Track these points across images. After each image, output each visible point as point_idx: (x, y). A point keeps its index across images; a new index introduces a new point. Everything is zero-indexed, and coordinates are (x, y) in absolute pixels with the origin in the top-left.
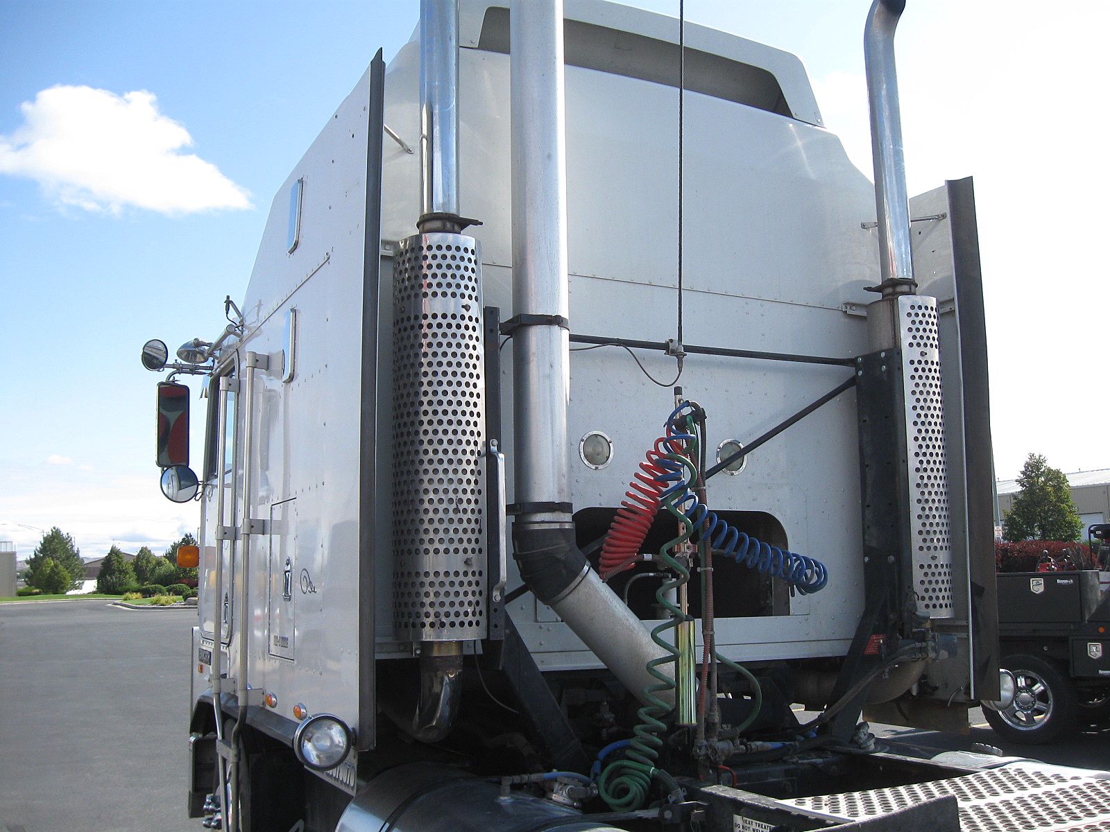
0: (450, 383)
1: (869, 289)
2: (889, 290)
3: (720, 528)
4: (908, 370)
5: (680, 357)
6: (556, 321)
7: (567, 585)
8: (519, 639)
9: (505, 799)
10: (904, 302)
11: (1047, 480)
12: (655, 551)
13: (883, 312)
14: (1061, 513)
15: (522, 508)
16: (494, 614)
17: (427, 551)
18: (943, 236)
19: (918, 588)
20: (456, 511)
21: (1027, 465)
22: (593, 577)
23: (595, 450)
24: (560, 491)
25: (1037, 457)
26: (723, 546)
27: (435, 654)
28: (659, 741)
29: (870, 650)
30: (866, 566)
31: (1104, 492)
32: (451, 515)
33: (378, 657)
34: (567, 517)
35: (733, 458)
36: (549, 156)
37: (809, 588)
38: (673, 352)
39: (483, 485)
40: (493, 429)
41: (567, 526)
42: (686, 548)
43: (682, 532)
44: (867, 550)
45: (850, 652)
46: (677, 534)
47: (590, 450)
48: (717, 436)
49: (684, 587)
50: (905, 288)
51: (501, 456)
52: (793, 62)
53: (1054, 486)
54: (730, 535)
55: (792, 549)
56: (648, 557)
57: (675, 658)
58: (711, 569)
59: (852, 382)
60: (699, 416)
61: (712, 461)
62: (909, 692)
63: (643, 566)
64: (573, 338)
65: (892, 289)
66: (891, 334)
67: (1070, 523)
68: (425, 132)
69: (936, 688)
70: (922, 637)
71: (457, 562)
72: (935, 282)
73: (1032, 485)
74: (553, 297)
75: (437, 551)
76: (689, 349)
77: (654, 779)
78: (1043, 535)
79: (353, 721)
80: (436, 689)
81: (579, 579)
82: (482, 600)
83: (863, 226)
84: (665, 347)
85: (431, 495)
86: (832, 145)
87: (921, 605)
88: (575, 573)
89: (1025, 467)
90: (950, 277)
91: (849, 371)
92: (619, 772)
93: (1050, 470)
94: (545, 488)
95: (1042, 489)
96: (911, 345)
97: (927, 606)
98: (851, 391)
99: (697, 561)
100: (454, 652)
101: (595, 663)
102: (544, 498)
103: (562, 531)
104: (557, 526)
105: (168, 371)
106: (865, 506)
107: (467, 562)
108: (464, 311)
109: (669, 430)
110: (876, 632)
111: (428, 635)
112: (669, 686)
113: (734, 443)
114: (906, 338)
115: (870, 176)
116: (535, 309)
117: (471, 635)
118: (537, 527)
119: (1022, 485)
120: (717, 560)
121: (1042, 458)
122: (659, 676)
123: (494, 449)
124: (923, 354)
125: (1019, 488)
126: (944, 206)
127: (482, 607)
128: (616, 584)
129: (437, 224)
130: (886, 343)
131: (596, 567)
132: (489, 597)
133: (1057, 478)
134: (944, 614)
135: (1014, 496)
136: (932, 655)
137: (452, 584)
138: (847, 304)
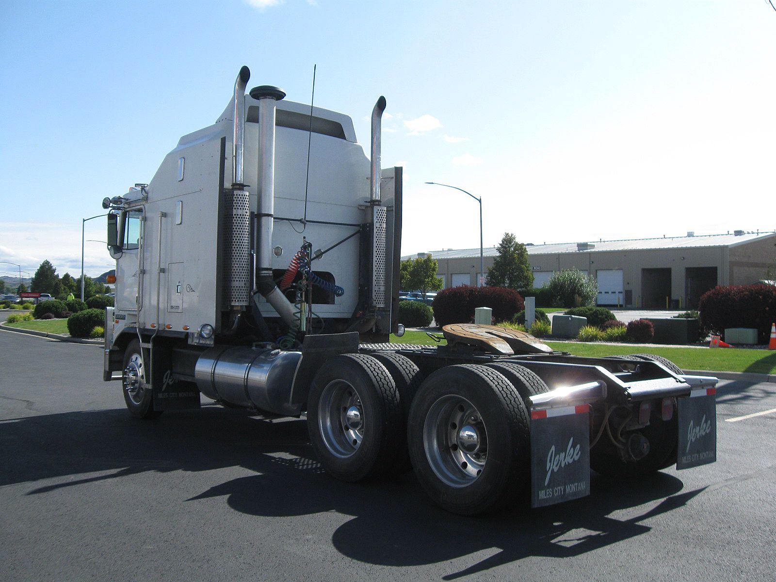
0: (239, 234)
1: (366, 202)
2: (372, 203)
3: (314, 277)
4: (375, 230)
5: (305, 224)
6: (270, 215)
7: (270, 292)
8: (257, 306)
9: (254, 348)
10: (376, 208)
11: (515, 250)
12: (297, 283)
13: (369, 210)
14: (521, 270)
15: (259, 269)
16: (250, 298)
17: (234, 281)
18: (392, 185)
19: (374, 297)
20: (242, 270)
21: (504, 241)
22: (278, 289)
23: (277, 252)
24: (269, 265)
25: (510, 236)
26: (315, 282)
27: (234, 309)
28: (296, 334)
29: (358, 316)
30: (359, 290)
31: (557, 259)
32: (241, 271)
33: (223, 310)
34: (271, 272)
35: (319, 255)
36: (270, 166)
37: (339, 295)
38: (303, 222)
39: (249, 263)
40: (252, 247)
41: (271, 275)
42: (305, 282)
43: (304, 278)
44: (360, 285)
45: (352, 317)
46: (302, 278)
47: (276, 251)
48: (315, 249)
49: (304, 293)
50: (377, 203)
51: (255, 254)
52: (348, 120)
53: (518, 254)
54: (317, 279)
55: (337, 284)
56: (294, 284)
57: (301, 312)
58: (311, 288)
59: (359, 232)
60: (310, 245)
61: (313, 256)
62: (372, 329)
63: (292, 287)
64: (274, 218)
65: (374, 203)
66: (371, 219)
67: (526, 277)
68: (234, 154)
69: (380, 330)
70: (374, 312)
71: (242, 284)
72: (389, 199)
73: (506, 252)
74: (269, 208)
75: (237, 281)
76: (307, 221)
77: (294, 342)
78: (510, 283)
79: (214, 325)
80: (234, 319)
81: (274, 290)
82: (248, 294)
83: (367, 178)
84: (300, 221)
85: (236, 265)
86: (360, 149)
87: (375, 302)
88: (273, 288)
89: (502, 241)
90: (393, 198)
91: (357, 228)
92: (285, 341)
93: (517, 244)
94: (265, 264)
95: (512, 255)
96: (377, 222)
97: (376, 303)
98: (358, 235)
99: (308, 286)
100: (239, 308)
101: (277, 315)
102: (265, 267)
103: (270, 276)
104: (268, 275)
105: (110, 209)
106: (360, 271)
107: (245, 284)
108: (245, 214)
109: (302, 249)
110: (360, 310)
111: (233, 304)
112: (298, 320)
113: (320, 250)
114: (375, 221)
115: (370, 159)
116: (263, 212)
117: (244, 304)
118: (263, 275)
119: (500, 252)
120: (313, 286)
121: (513, 236)
122: (296, 316)
123: (252, 252)
124: (381, 225)
125: (498, 254)
126: (393, 175)
127: (248, 296)
128: (283, 292)
129: (238, 187)
130: (370, 221)
131: (279, 288)
132: (250, 294)
133: (521, 248)
134: (382, 306)
135: (494, 258)
136: (376, 317)
137: (241, 290)
138: (359, 205)
